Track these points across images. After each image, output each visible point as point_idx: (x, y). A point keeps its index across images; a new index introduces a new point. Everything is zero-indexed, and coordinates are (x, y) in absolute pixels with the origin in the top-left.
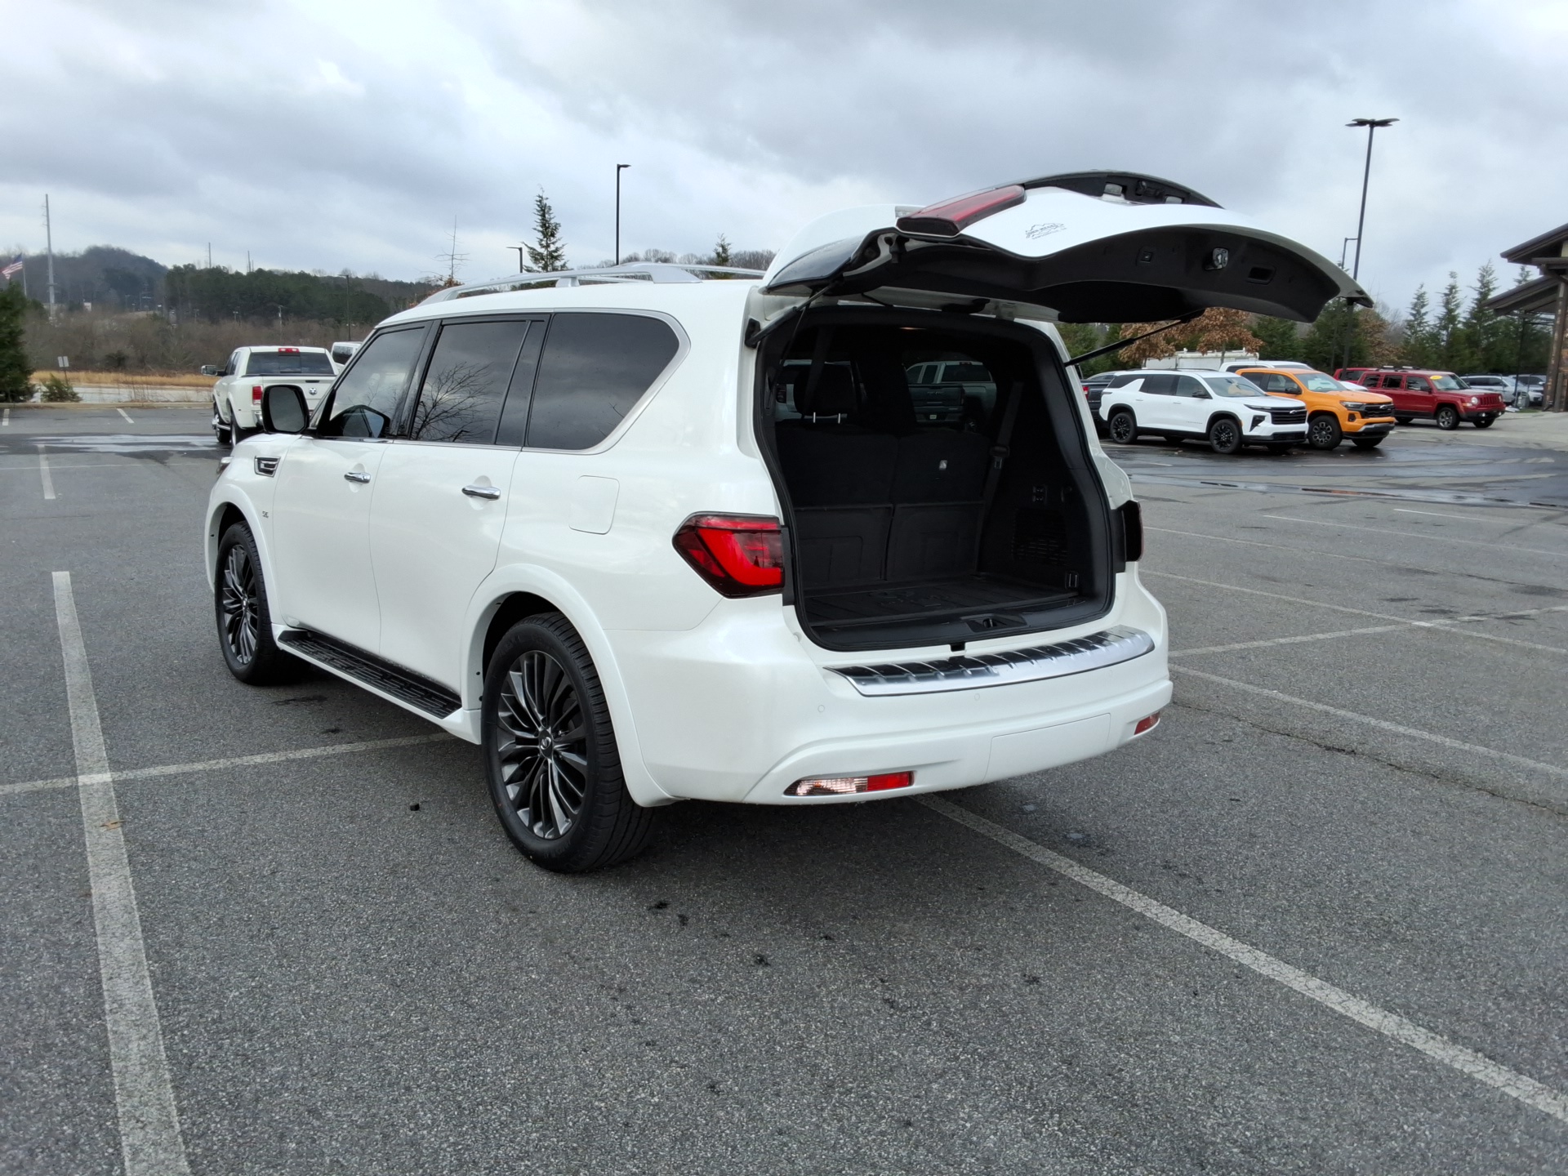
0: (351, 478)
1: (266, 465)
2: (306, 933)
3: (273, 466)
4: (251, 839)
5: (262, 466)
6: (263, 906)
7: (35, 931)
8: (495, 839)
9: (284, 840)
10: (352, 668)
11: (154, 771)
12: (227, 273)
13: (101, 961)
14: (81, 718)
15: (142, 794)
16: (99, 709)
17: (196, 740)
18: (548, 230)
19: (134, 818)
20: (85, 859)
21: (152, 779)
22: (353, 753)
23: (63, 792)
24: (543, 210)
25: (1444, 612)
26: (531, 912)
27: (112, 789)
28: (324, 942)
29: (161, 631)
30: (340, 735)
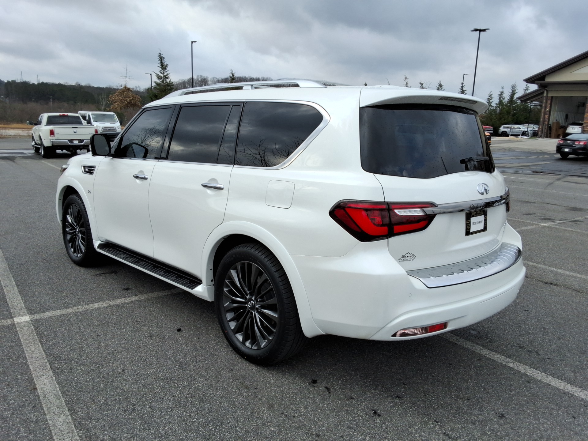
0: (136, 177)
1: (88, 169)
2: (151, 407)
3: (93, 170)
4: (106, 351)
5: (87, 170)
6: (125, 391)
7: (13, 414)
8: (222, 346)
9: (122, 351)
10: (138, 262)
11: (50, 314)
12: (29, 84)
13: (52, 431)
14: (7, 286)
15: (47, 327)
16: (15, 281)
17: (64, 296)
18: (163, 67)
19: (47, 341)
20: (28, 366)
21: (49, 318)
22: (140, 301)
23: (8, 327)
24: (161, 59)
25: (549, 219)
26: (255, 389)
27: (32, 325)
28: (162, 412)
29: (33, 240)
30: (130, 291)
